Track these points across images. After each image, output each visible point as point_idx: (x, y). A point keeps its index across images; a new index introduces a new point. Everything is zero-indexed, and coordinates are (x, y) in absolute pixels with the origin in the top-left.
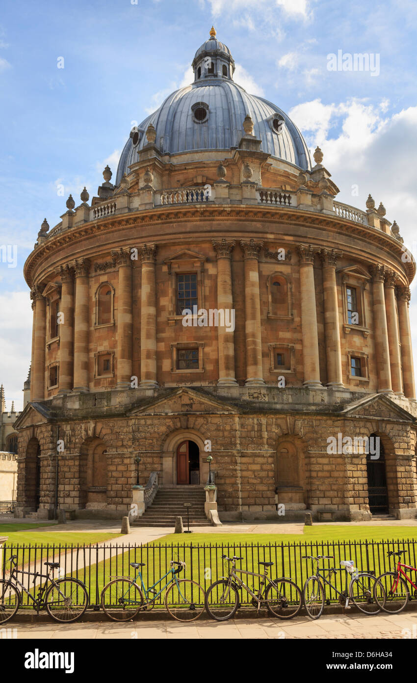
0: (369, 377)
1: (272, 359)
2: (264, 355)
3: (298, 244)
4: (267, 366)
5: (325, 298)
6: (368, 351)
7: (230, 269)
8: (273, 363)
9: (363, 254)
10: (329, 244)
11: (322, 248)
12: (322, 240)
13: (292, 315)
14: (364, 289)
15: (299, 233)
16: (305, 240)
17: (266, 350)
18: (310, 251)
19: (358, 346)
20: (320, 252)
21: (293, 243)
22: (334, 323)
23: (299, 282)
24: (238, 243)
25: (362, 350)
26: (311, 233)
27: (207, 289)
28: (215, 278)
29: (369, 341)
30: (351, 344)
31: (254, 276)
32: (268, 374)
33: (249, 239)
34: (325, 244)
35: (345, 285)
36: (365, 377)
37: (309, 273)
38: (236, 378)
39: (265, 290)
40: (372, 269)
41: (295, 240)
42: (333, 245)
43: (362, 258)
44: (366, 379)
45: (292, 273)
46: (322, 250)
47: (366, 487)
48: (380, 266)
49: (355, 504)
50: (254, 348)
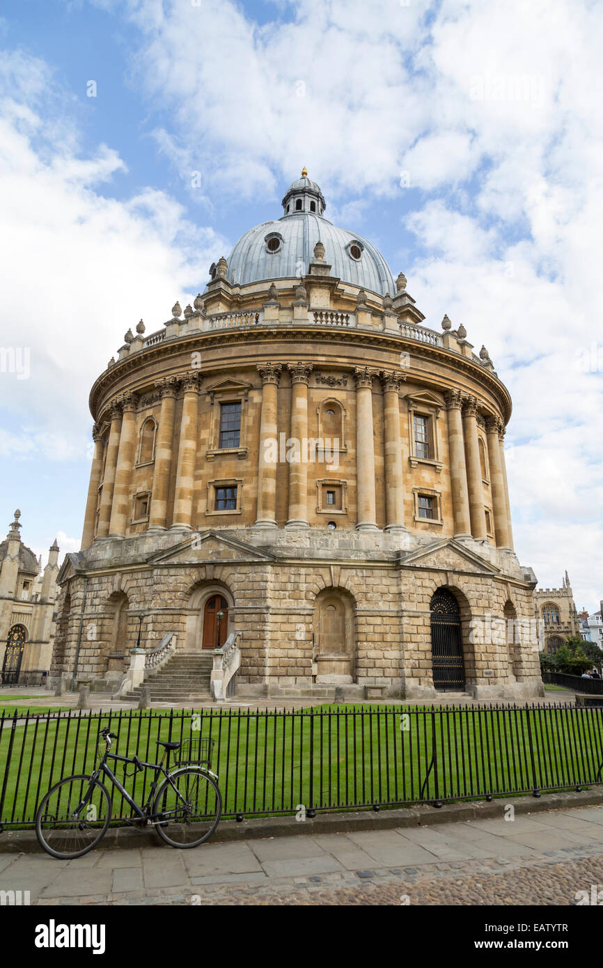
0: (442, 519)
1: (320, 497)
2: (310, 493)
3: (354, 366)
4: (314, 506)
5: (386, 427)
6: (441, 487)
7: (276, 396)
8: (320, 502)
9: (433, 377)
10: (391, 366)
11: (382, 370)
12: (381, 362)
13: (345, 445)
14: (437, 418)
15: (354, 355)
16: (362, 362)
17: (313, 486)
18: (368, 374)
19: (427, 483)
20: (378, 374)
21: (348, 365)
22: (394, 455)
23: (356, 409)
24: (285, 367)
25: (433, 487)
26: (369, 354)
27: (251, 419)
28: (259, 407)
29: (444, 478)
30: (418, 480)
31: (301, 403)
32: (315, 515)
33: (297, 362)
34: (385, 366)
35: (412, 412)
36: (437, 519)
37: (366, 397)
38: (276, 519)
39: (315, 418)
40: (446, 394)
41: (350, 362)
42: (396, 368)
43: (433, 382)
44: (438, 522)
45: (347, 399)
46: (382, 374)
47: (429, 655)
48: (455, 392)
49: (413, 677)
50: (297, 484)
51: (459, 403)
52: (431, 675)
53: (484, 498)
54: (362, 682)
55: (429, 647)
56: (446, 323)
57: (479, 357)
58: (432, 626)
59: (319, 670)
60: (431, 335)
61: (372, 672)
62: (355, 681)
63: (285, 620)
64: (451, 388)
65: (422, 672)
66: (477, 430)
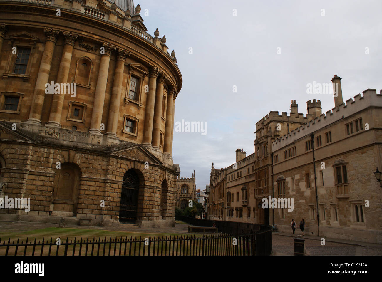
0: (137, 134)
1: (70, 111)
2: (64, 108)
3: (102, 42)
4: (65, 116)
5: (115, 79)
6: (140, 117)
7: (53, 49)
8: (69, 114)
9: (145, 58)
10: (123, 47)
11: (118, 48)
12: (119, 43)
13: (90, 85)
14: (144, 80)
15: (103, 36)
16: (107, 40)
17: (67, 104)
18: (109, 48)
19: (132, 113)
20: (115, 49)
21: (99, 41)
22: (117, 94)
23: (99, 66)
24: (61, 33)
25: (135, 116)
26: (112, 37)
27: (36, 59)
28: (41, 54)
29: (142, 112)
30: (128, 111)
31: (68, 56)
32: (65, 121)
33: (69, 32)
34: (120, 46)
35: (131, 74)
36: (135, 133)
37: (107, 61)
38: (41, 120)
39: (75, 66)
40: (151, 69)
41: (100, 39)
42: (125, 48)
43: (144, 60)
44: (135, 135)
45: (95, 59)
46: (117, 49)
47: (119, 204)
48: (155, 68)
49: (108, 215)
50: (57, 101)
51: (156, 75)
52: (118, 214)
53: (161, 126)
54: (79, 216)
55: (119, 200)
56: (157, 33)
57: (170, 55)
58: (122, 189)
59: (54, 208)
60: (148, 36)
61: (86, 211)
62: (75, 215)
63: (37, 179)
64: (153, 66)
65: (114, 213)
66: (163, 92)
